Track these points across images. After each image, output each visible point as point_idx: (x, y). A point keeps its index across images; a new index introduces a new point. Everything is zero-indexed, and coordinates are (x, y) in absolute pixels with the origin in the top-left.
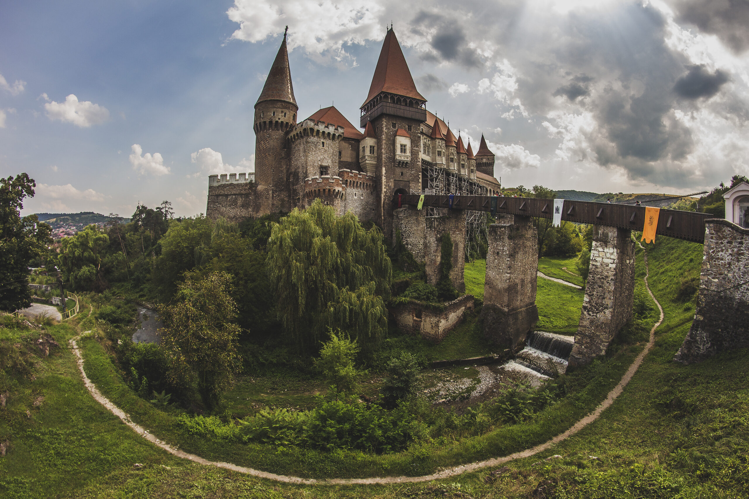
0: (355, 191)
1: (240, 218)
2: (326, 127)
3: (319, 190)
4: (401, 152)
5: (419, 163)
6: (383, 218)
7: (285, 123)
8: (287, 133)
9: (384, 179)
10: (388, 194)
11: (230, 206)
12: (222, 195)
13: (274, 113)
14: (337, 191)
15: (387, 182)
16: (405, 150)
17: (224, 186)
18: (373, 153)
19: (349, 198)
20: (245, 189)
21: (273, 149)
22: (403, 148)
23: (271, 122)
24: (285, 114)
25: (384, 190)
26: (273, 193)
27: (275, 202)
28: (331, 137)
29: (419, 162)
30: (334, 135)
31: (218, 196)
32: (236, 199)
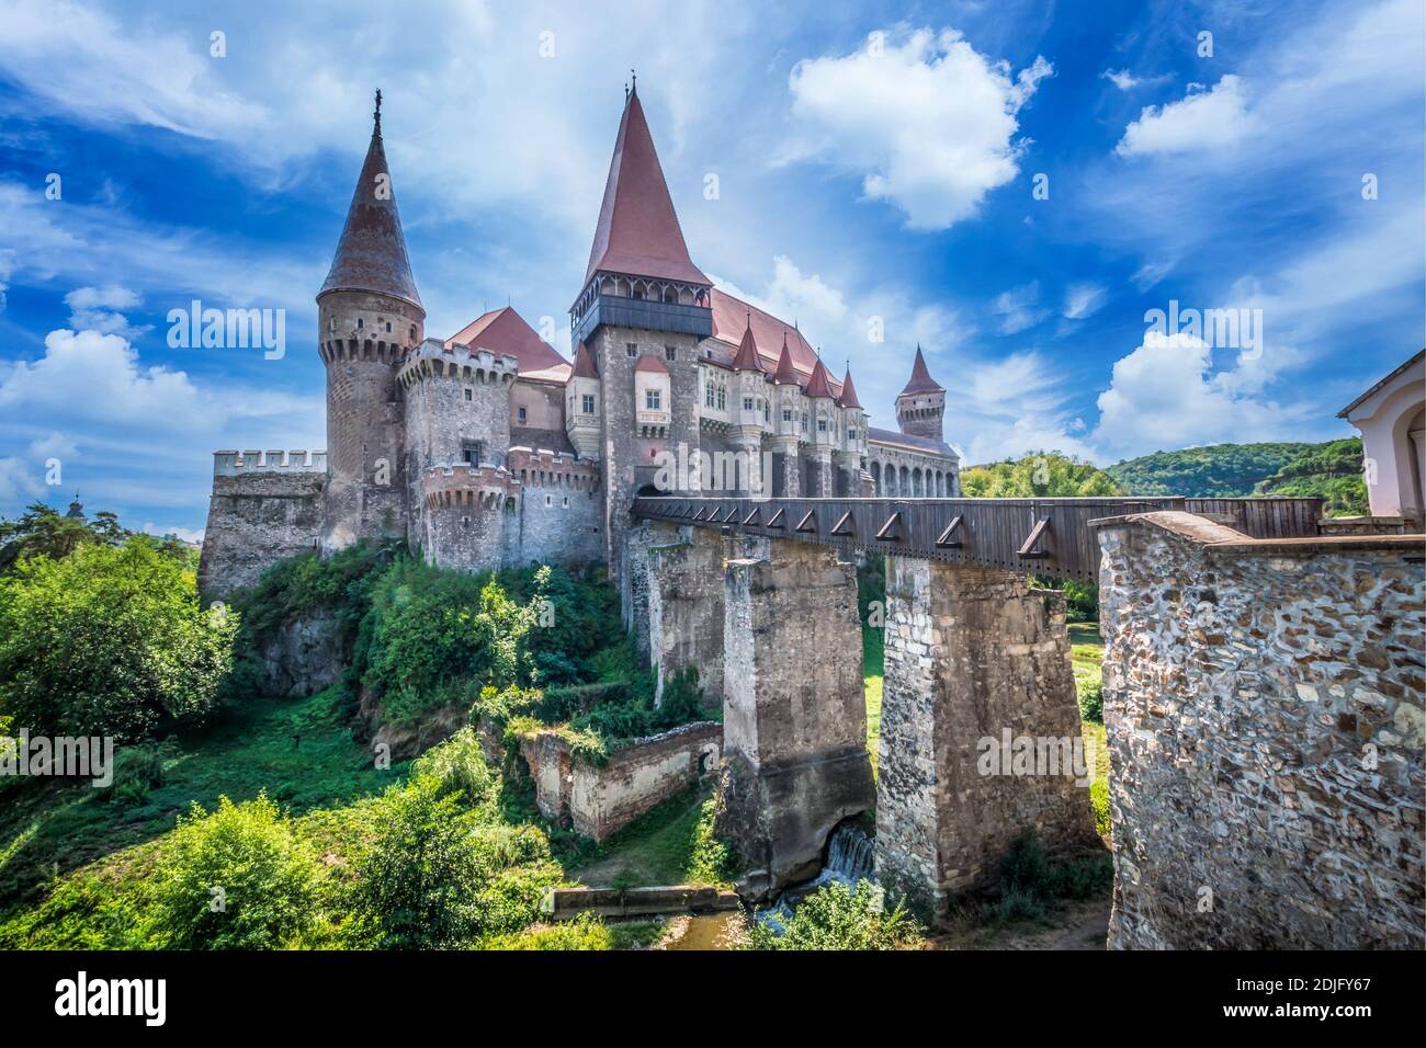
0: (546, 492)
1: (291, 549)
2: (472, 357)
3: (448, 493)
4: (649, 406)
5: (693, 428)
6: (610, 548)
7: (388, 345)
8: (396, 367)
9: (611, 466)
10: (622, 497)
11: (266, 521)
12: (247, 497)
13: (361, 322)
14: (487, 494)
15: (617, 472)
16: (657, 401)
17: (253, 477)
18: (592, 411)
19: (531, 507)
20: (304, 487)
21: (363, 401)
22: (653, 400)
23: (353, 343)
24: (389, 325)
25: (611, 488)
26: (366, 496)
27: (369, 517)
28: (486, 377)
29: (694, 424)
30: (493, 375)
31: (236, 498)
32: (283, 506)
